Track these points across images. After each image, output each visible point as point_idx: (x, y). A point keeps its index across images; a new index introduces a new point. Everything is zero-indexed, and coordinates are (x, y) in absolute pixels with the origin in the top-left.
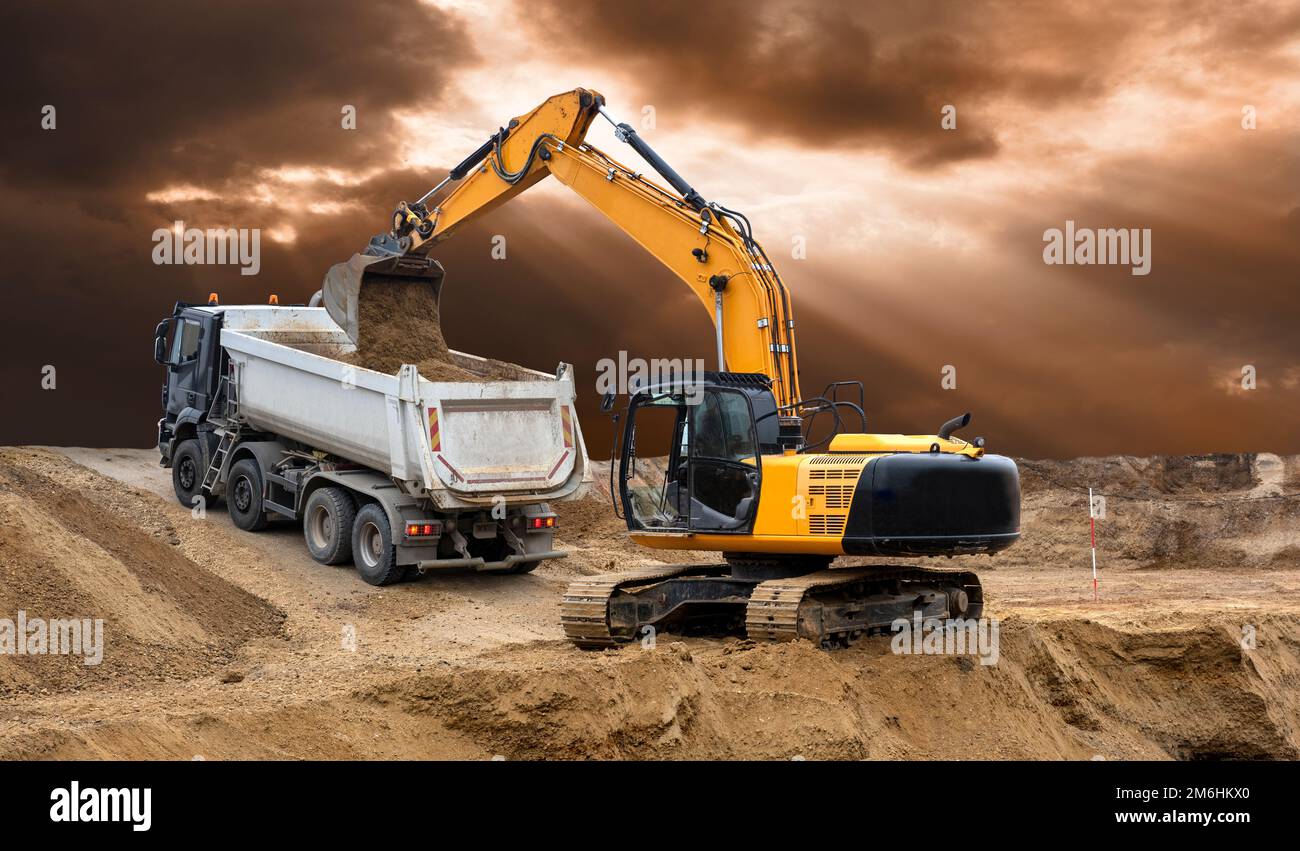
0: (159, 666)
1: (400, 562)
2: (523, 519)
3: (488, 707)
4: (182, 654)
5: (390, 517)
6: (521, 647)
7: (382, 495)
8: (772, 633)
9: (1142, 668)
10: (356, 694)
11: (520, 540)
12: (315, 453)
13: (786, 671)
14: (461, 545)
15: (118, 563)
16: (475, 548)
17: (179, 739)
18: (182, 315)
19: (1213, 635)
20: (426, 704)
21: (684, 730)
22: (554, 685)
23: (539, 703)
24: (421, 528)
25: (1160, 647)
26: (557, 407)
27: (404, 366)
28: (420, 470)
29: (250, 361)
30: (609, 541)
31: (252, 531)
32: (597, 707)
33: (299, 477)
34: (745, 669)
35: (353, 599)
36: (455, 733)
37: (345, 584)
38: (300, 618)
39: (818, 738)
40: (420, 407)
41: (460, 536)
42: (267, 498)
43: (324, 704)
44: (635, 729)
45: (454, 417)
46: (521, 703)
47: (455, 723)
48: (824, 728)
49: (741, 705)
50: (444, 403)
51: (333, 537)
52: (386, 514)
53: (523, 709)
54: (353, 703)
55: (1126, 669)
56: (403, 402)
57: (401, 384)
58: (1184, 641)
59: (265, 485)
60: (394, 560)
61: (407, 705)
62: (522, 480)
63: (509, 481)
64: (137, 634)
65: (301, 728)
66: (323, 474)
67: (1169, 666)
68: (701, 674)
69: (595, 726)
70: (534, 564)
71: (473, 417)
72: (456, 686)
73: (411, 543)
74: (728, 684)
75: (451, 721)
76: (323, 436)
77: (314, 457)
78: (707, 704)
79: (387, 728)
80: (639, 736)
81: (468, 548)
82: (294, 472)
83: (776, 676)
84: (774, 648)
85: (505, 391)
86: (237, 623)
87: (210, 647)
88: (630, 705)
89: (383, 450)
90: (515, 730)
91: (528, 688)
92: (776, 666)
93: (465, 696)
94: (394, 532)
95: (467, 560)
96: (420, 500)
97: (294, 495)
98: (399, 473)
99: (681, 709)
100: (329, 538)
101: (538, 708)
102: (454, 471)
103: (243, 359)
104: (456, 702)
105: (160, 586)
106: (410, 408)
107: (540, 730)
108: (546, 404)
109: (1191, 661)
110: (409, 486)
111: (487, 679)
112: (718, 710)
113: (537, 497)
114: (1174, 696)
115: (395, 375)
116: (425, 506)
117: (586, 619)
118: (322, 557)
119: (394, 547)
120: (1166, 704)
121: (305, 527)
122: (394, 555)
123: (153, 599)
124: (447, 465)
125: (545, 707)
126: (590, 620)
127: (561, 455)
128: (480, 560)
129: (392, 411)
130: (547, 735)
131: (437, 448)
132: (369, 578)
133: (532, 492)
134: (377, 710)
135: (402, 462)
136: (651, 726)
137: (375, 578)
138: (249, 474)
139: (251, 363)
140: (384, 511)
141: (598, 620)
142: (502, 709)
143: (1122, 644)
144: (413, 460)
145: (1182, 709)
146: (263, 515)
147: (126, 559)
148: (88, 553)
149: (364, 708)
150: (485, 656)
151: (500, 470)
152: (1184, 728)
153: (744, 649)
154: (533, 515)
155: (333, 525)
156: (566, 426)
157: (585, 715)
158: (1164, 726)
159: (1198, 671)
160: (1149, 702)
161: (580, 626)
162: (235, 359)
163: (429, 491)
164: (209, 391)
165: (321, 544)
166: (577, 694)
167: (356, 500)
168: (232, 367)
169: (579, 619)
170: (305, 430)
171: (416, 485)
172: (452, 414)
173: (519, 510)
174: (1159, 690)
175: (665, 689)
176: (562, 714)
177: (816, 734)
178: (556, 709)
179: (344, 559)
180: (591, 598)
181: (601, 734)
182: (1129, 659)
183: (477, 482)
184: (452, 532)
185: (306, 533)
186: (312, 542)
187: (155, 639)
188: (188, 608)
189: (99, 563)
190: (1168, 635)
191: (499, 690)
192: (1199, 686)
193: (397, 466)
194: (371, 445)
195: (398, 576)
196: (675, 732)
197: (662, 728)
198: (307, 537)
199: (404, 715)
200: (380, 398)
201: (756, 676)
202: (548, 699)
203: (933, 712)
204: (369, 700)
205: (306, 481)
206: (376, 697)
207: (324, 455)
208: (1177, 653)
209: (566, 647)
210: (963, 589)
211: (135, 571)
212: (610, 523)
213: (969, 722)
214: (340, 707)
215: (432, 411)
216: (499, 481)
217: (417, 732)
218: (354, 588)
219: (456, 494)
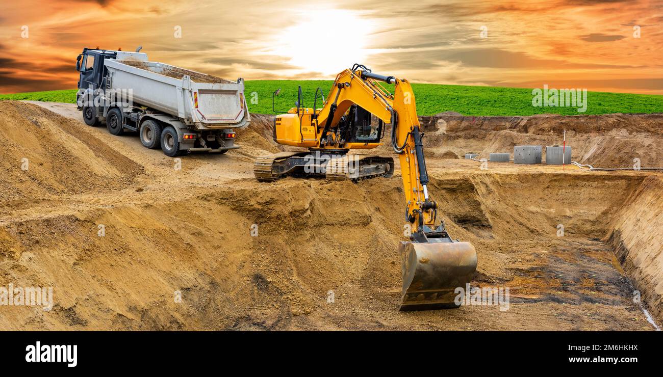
0: (107, 184)
1: (181, 148)
2: (224, 134)
3: (247, 202)
4: (113, 180)
5: (177, 132)
6: (238, 180)
7: (174, 124)
8: (335, 178)
9: (443, 191)
10: (198, 197)
11: (224, 142)
12: (142, 107)
13: (344, 191)
14: (203, 143)
15: (85, 145)
16: (209, 144)
17: (141, 213)
18: (86, 53)
19: (466, 180)
20: (224, 201)
21: (312, 212)
22: (271, 195)
23: (265, 201)
24: (189, 136)
25: (449, 184)
26: (238, 93)
27: (185, 76)
28: (191, 115)
29: (117, 72)
30: (246, 143)
31: (117, 135)
32: (284, 203)
33: (138, 116)
34: (329, 190)
35: (164, 161)
36: (235, 212)
37: (159, 156)
38: (149, 168)
39: (356, 215)
40: (191, 91)
41: (202, 139)
42: (124, 123)
43: (187, 200)
44: (295, 211)
45: (203, 95)
46: (259, 201)
47: (235, 208)
48: (358, 211)
49: (329, 203)
50: (200, 91)
51: (152, 139)
52: (175, 131)
53: (259, 203)
54: (197, 200)
55: (439, 192)
56: (183, 89)
57: (183, 83)
58: (457, 182)
59: (123, 118)
60: (179, 148)
61: (217, 201)
62: (225, 120)
63: (222, 120)
64: (97, 172)
65: (181, 209)
66: (147, 115)
67: (452, 191)
68: (314, 192)
69: (284, 210)
70: (226, 151)
71: (209, 96)
72: (235, 195)
73: (184, 142)
74: (324, 195)
75: (233, 207)
76: (148, 101)
77: (143, 108)
78: (317, 202)
79: (211, 209)
80: (297, 214)
81: (206, 144)
82: (136, 114)
83: (340, 193)
84: (338, 183)
85: (220, 87)
86: (129, 170)
87: (122, 178)
88: (293, 202)
89: (174, 107)
90: (257, 211)
91: (261, 196)
92: (340, 189)
93: (238, 198)
94: (179, 138)
95: (205, 148)
96: (188, 126)
97: (135, 123)
98: (182, 115)
99: (311, 204)
100: (150, 139)
101: (265, 203)
102: (203, 116)
103: (114, 71)
104: (235, 200)
105: (101, 155)
106: (187, 92)
107: (265, 211)
108: (234, 92)
109: (459, 189)
110: (186, 121)
111: (246, 192)
112: (321, 205)
113: (231, 126)
114: (453, 201)
115: (181, 79)
116: (192, 128)
117: (264, 171)
118: (147, 146)
119: (179, 143)
120: (450, 203)
121: (141, 134)
122: (179, 146)
123: (100, 159)
124: (200, 113)
125: (267, 203)
126: (265, 171)
127: (239, 111)
128: (210, 148)
129: (179, 92)
130: (268, 213)
131: (197, 107)
132: (168, 154)
133: (229, 124)
134: (206, 203)
135: (183, 112)
136: (301, 210)
137: (171, 154)
138: (116, 114)
139: (118, 73)
140: (174, 129)
141: (269, 172)
142: (252, 203)
143: (437, 183)
144: (187, 111)
145: (456, 205)
146: (122, 130)
147: (88, 144)
148: (75, 142)
149: (201, 202)
150: (227, 183)
151: (218, 116)
152: (456, 211)
153: (328, 183)
154: (228, 133)
155: (153, 134)
156: (241, 101)
157: (281, 206)
158: (450, 211)
159: (461, 192)
160: (445, 203)
161: (261, 174)
162: (110, 70)
163: (195, 123)
164: (98, 82)
165: (147, 141)
166: (278, 198)
167: (162, 125)
168: (109, 74)
169: (261, 171)
170: (140, 98)
171: (188, 120)
172: (202, 95)
173: (222, 131)
174: (448, 199)
175: (305, 197)
176: (273, 205)
177: (356, 213)
178: (271, 203)
179: (157, 146)
180: (266, 164)
181: (286, 213)
182: (439, 188)
183: (210, 120)
184: (200, 138)
185: (141, 137)
186: (143, 140)
187: (103, 174)
188: (112, 163)
189: (79, 145)
190: (452, 180)
191: (251, 196)
192: (461, 198)
193: (180, 113)
194: (169, 105)
195: (179, 153)
196: (309, 212)
197: (305, 211)
198: (141, 138)
199: (216, 205)
200: (174, 88)
201: (333, 193)
202: (268, 200)
203: (390, 206)
204: (203, 199)
205: (141, 118)
206: (205, 198)
207: (146, 108)
208: (455, 186)
209: (255, 180)
210: (389, 163)
211: (91, 149)
212: (246, 136)
213: (402, 210)
214: (193, 202)
215: (195, 93)
216: (218, 120)
217: (222, 211)
218: (163, 158)
219: (204, 124)
